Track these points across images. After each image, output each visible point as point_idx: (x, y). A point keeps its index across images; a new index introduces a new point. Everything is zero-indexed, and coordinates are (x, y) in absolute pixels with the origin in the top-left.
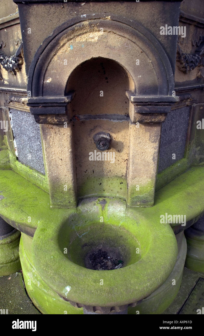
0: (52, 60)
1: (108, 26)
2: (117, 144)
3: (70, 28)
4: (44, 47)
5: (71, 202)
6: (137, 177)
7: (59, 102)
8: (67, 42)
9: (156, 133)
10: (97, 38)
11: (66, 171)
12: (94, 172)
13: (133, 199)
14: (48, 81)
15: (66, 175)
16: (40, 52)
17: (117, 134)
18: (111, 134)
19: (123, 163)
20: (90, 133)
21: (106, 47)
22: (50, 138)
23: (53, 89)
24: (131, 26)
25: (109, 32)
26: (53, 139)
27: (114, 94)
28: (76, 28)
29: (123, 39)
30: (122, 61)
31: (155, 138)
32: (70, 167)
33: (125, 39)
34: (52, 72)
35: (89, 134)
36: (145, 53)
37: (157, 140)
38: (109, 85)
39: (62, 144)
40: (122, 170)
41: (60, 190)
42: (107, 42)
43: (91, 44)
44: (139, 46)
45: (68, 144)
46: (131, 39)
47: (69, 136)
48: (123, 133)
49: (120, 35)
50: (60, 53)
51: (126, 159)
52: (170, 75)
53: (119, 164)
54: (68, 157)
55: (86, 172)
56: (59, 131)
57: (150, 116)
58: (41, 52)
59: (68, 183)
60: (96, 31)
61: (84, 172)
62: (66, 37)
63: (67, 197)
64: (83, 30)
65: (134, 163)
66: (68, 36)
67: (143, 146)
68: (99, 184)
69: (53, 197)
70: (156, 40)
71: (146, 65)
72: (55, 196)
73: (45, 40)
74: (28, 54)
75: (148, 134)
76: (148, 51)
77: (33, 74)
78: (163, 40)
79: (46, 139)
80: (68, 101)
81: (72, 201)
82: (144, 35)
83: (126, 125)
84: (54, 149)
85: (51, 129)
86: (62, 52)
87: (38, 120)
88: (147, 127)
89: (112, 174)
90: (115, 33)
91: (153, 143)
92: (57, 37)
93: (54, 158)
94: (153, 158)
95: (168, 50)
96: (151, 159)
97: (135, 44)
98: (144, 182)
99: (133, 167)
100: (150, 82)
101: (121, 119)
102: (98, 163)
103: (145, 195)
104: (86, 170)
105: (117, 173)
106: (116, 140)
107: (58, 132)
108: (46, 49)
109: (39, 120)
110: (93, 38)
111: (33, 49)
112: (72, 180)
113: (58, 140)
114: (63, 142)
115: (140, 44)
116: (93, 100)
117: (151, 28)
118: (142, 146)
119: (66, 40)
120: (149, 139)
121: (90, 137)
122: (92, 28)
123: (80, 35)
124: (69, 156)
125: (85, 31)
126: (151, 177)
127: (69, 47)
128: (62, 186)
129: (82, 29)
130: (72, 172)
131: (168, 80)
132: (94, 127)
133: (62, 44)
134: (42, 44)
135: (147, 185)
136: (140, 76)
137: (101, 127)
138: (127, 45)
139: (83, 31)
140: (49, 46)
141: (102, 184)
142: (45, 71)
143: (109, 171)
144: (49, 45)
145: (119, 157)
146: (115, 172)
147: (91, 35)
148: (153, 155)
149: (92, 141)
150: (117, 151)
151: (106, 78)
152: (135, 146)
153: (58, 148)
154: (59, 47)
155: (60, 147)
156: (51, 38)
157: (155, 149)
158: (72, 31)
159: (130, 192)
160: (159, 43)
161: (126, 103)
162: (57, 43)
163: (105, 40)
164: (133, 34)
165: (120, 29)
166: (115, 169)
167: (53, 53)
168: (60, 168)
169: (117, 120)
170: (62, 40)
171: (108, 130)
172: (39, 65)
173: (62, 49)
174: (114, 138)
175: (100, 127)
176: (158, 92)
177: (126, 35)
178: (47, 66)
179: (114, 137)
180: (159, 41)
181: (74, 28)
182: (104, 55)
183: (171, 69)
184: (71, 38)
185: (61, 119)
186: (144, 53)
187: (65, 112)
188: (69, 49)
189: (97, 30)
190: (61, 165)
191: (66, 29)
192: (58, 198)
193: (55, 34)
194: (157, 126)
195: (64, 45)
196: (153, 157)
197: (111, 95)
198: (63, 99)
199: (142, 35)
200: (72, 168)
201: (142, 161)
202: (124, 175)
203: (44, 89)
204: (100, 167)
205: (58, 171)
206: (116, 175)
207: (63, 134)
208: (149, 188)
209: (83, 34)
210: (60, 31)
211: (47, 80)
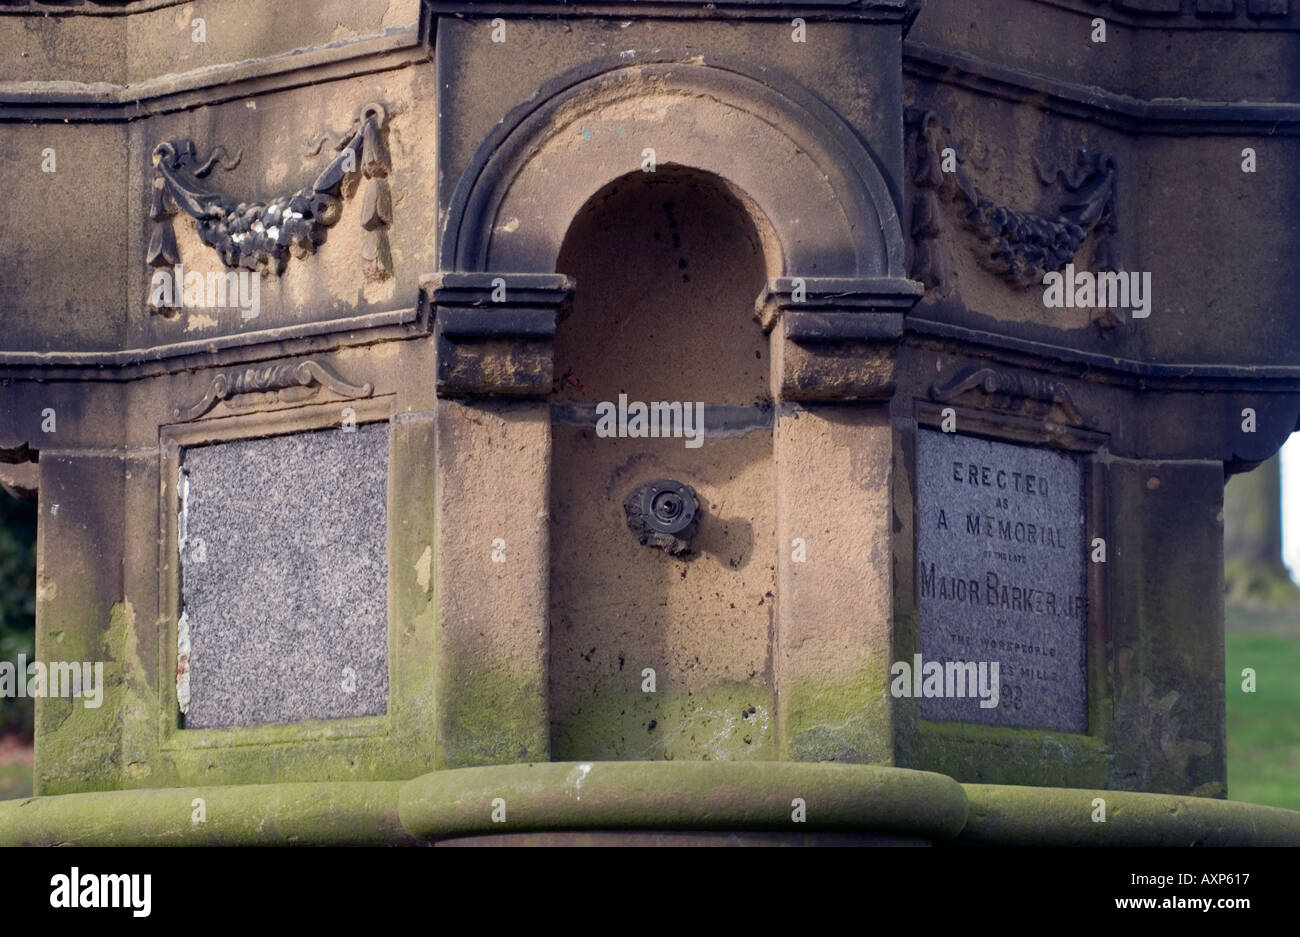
0: (527, 168)
1: (697, 81)
2: (726, 533)
3: (588, 82)
4: (508, 128)
5: (529, 750)
6: (813, 637)
7: (543, 287)
8: (574, 121)
9: (874, 452)
10: (665, 113)
11: (519, 604)
12: (626, 662)
13: (800, 741)
14: (508, 228)
15: (516, 623)
16: (494, 141)
17: (724, 489)
18: (699, 492)
19: (751, 614)
20: (613, 480)
21: (690, 137)
22: (466, 461)
23: (521, 253)
24: (763, 83)
25: (702, 96)
26: (480, 466)
27: (712, 325)
28: (605, 83)
29: (742, 116)
30: (741, 175)
31: (874, 472)
32: (535, 587)
33: (747, 116)
34: (523, 201)
35: (608, 488)
36: (808, 155)
37: (884, 478)
38: (692, 292)
39: (511, 488)
40: (750, 648)
41: (486, 693)
42: (695, 122)
43: (645, 127)
44: (788, 137)
45: (536, 488)
46: (764, 117)
47: (541, 456)
48: (749, 481)
49: (731, 106)
50: (551, 147)
51: (764, 595)
52: (886, 216)
53: (736, 620)
54: (531, 542)
55: (587, 659)
56: (504, 435)
57: (841, 356)
58: (498, 142)
59: (523, 659)
60: (661, 93)
61: (582, 655)
62: (574, 107)
63: (513, 725)
64: (623, 88)
65: (795, 574)
66: (580, 102)
67: (830, 502)
68: (646, 727)
69: (453, 724)
70: (838, 119)
71: (814, 189)
72: (461, 719)
73: (512, 111)
74: (453, 148)
75: (845, 456)
76: (816, 150)
77: (467, 202)
78: (859, 121)
79: (449, 464)
80: (569, 285)
81: (534, 748)
82: (802, 106)
83: (763, 444)
84: (478, 508)
85: (474, 426)
86: (558, 147)
87: (449, 366)
88: (841, 428)
89: (706, 674)
90: (716, 101)
91: (867, 489)
92: (547, 105)
93: (473, 543)
94: (872, 553)
95: (878, 149)
96: (866, 560)
97: (777, 129)
98: (842, 661)
99: (792, 593)
100: (827, 239)
101: (740, 425)
102: (644, 621)
103: (851, 723)
104: (592, 647)
105: (727, 668)
106: (723, 516)
107: (497, 439)
108: (513, 134)
109: (452, 365)
110: (652, 111)
111: (470, 136)
112: (541, 646)
113: (497, 471)
114: (517, 479)
115: (793, 130)
116: (630, 348)
117: (823, 88)
118: (826, 501)
119: (572, 113)
120: (852, 475)
121: (612, 498)
122: (651, 86)
123: (614, 101)
124: (537, 538)
125: (628, 94)
126: (870, 639)
127: (580, 134)
128: (498, 674)
129: (621, 86)
130: (543, 609)
131: (882, 231)
132: (631, 458)
133: (559, 124)
134: (501, 121)
135: (855, 677)
136: (797, 221)
137: (657, 459)
138: (752, 130)
139: (623, 90)
140: (522, 129)
141: (657, 727)
142: (501, 196)
143: (690, 663)
144: (522, 124)
145: (737, 591)
146: (718, 665)
147: (647, 103)
148: (873, 540)
149: (620, 516)
150: (725, 565)
151: (683, 264)
152: (798, 503)
153: (494, 501)
154: (551, 133)
155: (503, 499)
156: (531, 107)
157: (878, 517)
158: (592, 89)
159: (788, 710)
160: (845, 126)
161: (758, 355)
162: (546, 121)
163: (686, 118)
164: (771, 102)
165: (734, 88)
166: (721, 649)
167: (531, 148)
168: (496, 587)
169: (725, 429)
170: (563, 112)
171: (688, 473)
172: (488, 178)
173: (558, 138)
174: (714, 507)
175: (653, 459)
176: (857, 270)
177: (749, 106)
178: (510, 182)
179: (713, 500)
180: (847, 123)
181: (598, 81)
182: (685, 158)
183: (889, 198)
184: (589, 108)
185: (530, 361)
186: (805, 154)
187: (554, 325)
188: (579, 138)
189: (665, 90)
190: (499, 577)
191: (576, 84)
192: (474, 731)
193: (544, 97)
194: (878, 425)
195: (564, 127)
196: (870, 551)
197: (698, 330)
198: (554, 280)
199: (796, 106)
200: (543, 592)
201: (829, 566)
202: (760, 668)
203: (494, 252)
204: (654, 643)
205: (485, 602)
206: (724, 676)
207: (518, 446)
208: (866, 689)
209: (623, 99)
210: (558, 90)
211: (505, 225)
